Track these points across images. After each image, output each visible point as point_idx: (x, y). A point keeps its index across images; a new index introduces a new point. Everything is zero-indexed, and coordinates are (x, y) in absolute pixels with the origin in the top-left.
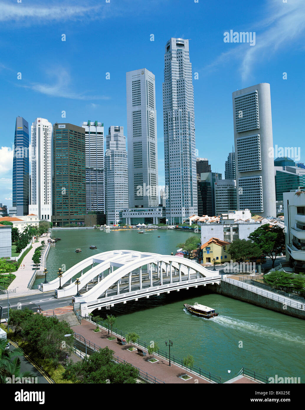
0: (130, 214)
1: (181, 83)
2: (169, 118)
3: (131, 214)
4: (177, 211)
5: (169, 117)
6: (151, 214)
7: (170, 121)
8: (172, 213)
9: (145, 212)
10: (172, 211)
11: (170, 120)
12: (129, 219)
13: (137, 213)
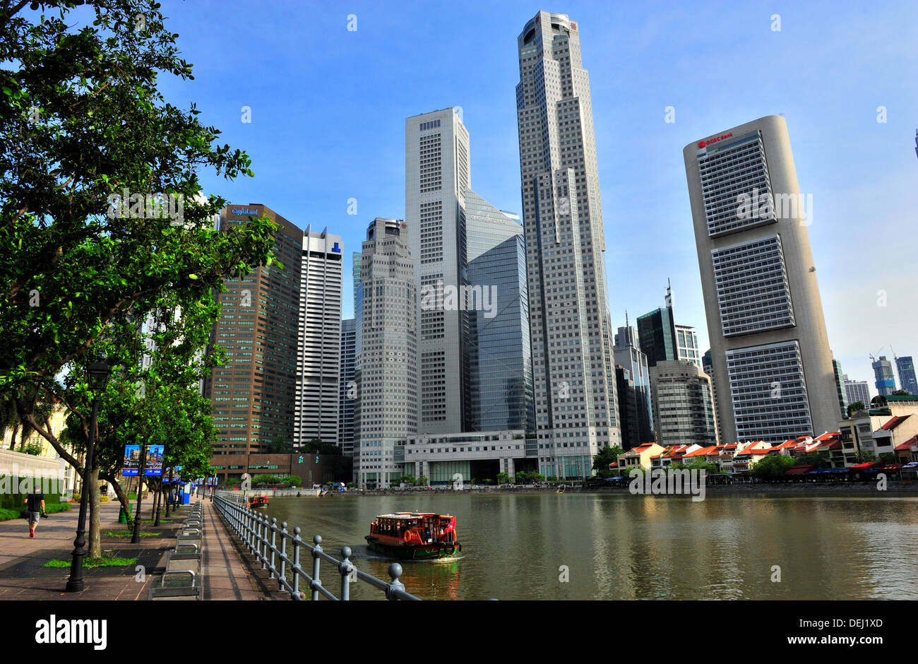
0: (428, 451)
1: (569, 107)
2: (542, 191)
3: (432, 451)
4: (574, 440)
5: (540, 188)
6: (493, 448)
7: (543, 198)
8: (559, 445)
9: (474, 444)
10: (556, 440)
11: (542, 195)
12: (425, 464)
13: (450, 446)
